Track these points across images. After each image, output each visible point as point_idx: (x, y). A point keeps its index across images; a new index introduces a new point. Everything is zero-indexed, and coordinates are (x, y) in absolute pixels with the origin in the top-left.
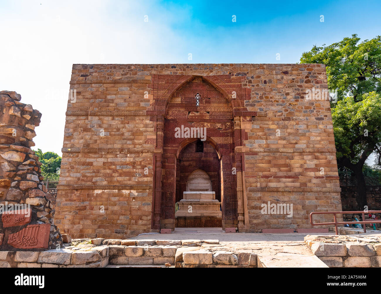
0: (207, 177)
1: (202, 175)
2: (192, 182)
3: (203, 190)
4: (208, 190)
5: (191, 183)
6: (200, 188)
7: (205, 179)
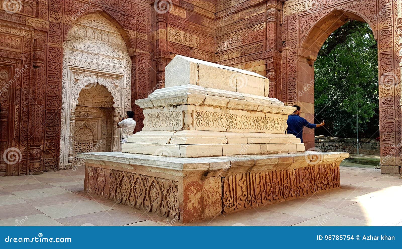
0: (120, 41)
1: (105, 35)
2: (76, 46)
3: (108, 74)
4: (122, 76)
5: (75, 50)
6: (101, 69)
7: (115, 46)
